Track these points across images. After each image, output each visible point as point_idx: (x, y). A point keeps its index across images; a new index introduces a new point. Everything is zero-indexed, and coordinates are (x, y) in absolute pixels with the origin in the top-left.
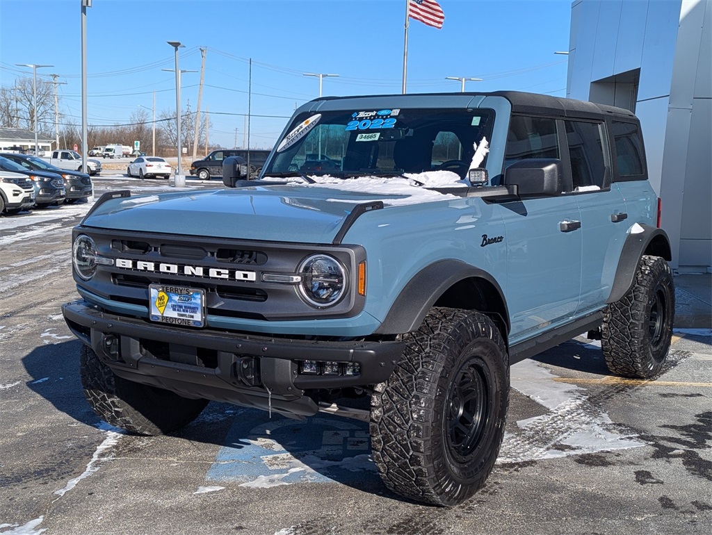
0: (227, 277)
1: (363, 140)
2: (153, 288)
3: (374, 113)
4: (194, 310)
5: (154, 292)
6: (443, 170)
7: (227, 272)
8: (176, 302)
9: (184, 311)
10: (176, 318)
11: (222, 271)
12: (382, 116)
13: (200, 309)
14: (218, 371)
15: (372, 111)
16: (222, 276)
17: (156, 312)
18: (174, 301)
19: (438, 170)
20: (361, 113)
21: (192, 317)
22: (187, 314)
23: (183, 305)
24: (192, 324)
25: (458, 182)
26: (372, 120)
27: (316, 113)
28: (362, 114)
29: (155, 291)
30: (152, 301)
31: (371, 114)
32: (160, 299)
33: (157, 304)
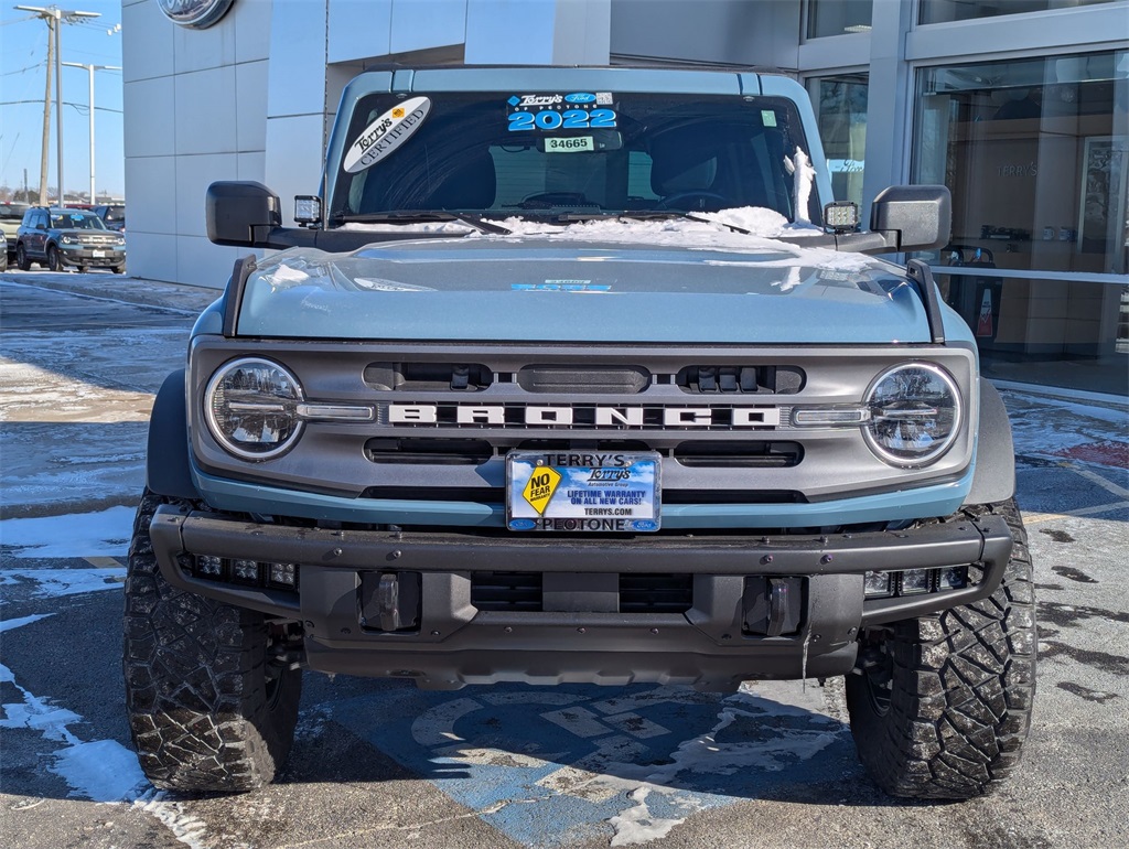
0: (708, 422)
1: (559, 149)
2: (518, 461)
3: (559, 99)
4: (634, 497)
5: (519, 470)
6: (752, 206)
7: (708, 412)
8: (582, 485)
9: (602, 502)
10: (582, 520)
11: (698, 412)
12: (581, 105)
13: (650, 495)
14: (696, 617)
15: (552, 94)
16: (699, 422)
17: (522, 509)
18: (576, 483)
19: (743, 206)
20: (527, 97)
21: (629, 512)
22: (613, 507)
23: (603, 490)
24: (628, 527)
25: (786, 226)
26: (561, 112)
27: (412, 95)
28: (529, 101)
29: (526, 466)
30: (512, 490)
31: (551, 100)
32: (537, 482)
33: (527, 494)
